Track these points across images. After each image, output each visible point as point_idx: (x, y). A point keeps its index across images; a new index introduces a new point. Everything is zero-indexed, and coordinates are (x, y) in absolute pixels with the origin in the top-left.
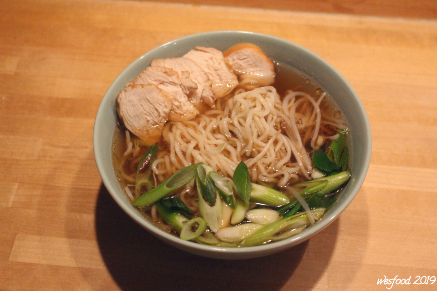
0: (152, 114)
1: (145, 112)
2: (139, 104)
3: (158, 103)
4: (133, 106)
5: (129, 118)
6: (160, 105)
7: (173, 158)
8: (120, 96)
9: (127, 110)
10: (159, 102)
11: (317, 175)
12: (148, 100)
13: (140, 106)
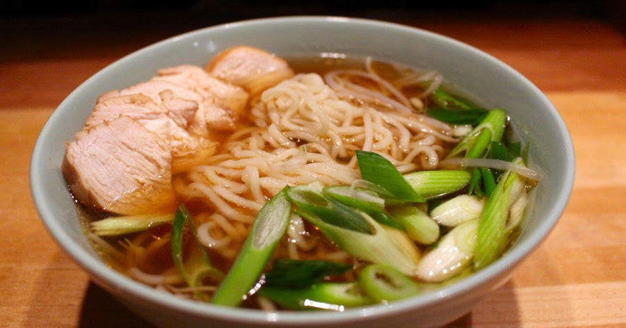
0: (144, 169)
1: (129, 169)
2: (111, 156)
3: (146, 145)
4: (103, 164)
5: (105, 189)
6: (151, 147)
7: (229, 211)
8: (71, 151)
9: (94, 175)
10: (147, 142)
11: (462, 130)
12: (124, 144)
13: (117, 161)
